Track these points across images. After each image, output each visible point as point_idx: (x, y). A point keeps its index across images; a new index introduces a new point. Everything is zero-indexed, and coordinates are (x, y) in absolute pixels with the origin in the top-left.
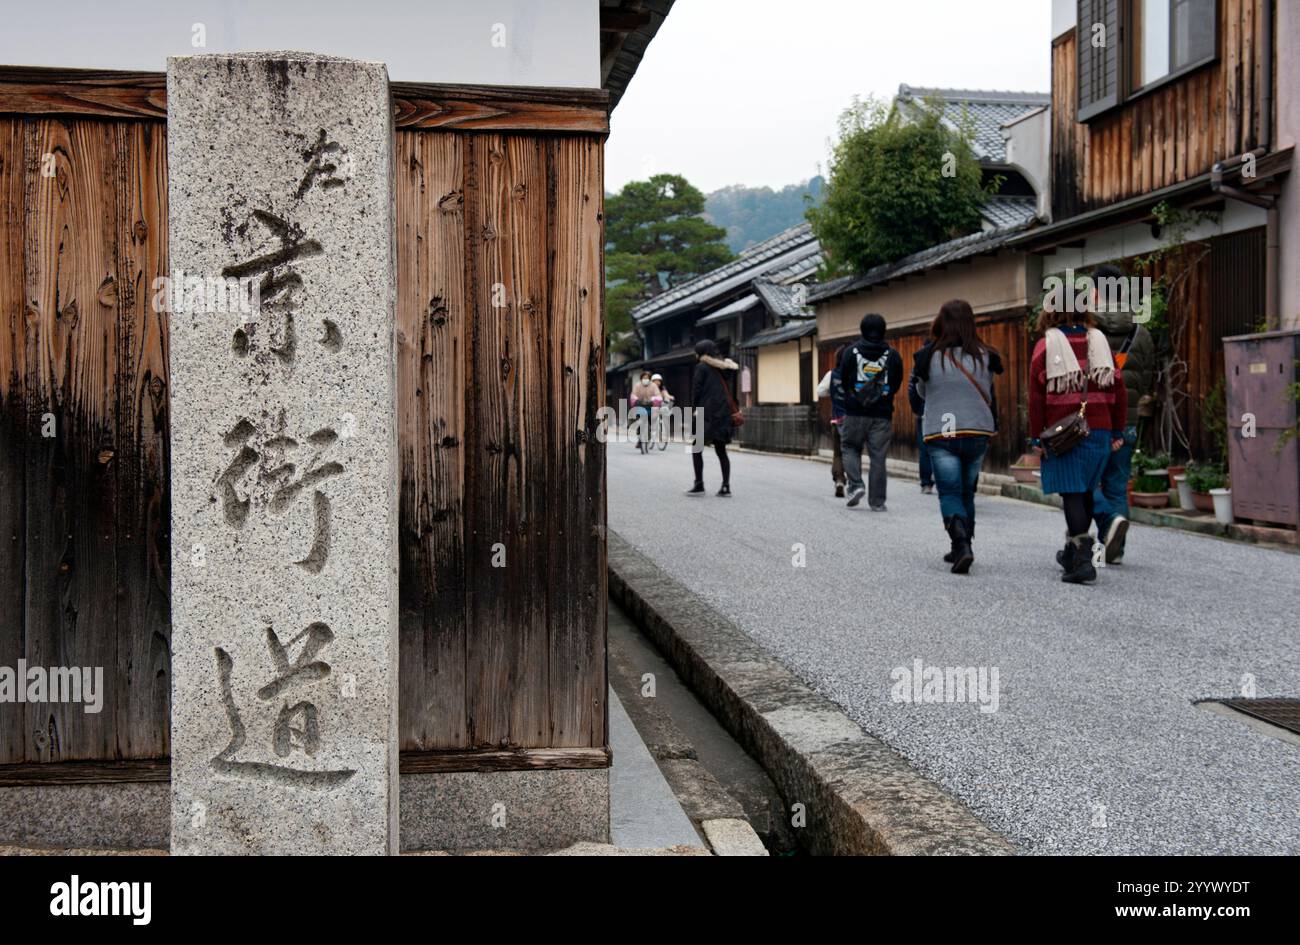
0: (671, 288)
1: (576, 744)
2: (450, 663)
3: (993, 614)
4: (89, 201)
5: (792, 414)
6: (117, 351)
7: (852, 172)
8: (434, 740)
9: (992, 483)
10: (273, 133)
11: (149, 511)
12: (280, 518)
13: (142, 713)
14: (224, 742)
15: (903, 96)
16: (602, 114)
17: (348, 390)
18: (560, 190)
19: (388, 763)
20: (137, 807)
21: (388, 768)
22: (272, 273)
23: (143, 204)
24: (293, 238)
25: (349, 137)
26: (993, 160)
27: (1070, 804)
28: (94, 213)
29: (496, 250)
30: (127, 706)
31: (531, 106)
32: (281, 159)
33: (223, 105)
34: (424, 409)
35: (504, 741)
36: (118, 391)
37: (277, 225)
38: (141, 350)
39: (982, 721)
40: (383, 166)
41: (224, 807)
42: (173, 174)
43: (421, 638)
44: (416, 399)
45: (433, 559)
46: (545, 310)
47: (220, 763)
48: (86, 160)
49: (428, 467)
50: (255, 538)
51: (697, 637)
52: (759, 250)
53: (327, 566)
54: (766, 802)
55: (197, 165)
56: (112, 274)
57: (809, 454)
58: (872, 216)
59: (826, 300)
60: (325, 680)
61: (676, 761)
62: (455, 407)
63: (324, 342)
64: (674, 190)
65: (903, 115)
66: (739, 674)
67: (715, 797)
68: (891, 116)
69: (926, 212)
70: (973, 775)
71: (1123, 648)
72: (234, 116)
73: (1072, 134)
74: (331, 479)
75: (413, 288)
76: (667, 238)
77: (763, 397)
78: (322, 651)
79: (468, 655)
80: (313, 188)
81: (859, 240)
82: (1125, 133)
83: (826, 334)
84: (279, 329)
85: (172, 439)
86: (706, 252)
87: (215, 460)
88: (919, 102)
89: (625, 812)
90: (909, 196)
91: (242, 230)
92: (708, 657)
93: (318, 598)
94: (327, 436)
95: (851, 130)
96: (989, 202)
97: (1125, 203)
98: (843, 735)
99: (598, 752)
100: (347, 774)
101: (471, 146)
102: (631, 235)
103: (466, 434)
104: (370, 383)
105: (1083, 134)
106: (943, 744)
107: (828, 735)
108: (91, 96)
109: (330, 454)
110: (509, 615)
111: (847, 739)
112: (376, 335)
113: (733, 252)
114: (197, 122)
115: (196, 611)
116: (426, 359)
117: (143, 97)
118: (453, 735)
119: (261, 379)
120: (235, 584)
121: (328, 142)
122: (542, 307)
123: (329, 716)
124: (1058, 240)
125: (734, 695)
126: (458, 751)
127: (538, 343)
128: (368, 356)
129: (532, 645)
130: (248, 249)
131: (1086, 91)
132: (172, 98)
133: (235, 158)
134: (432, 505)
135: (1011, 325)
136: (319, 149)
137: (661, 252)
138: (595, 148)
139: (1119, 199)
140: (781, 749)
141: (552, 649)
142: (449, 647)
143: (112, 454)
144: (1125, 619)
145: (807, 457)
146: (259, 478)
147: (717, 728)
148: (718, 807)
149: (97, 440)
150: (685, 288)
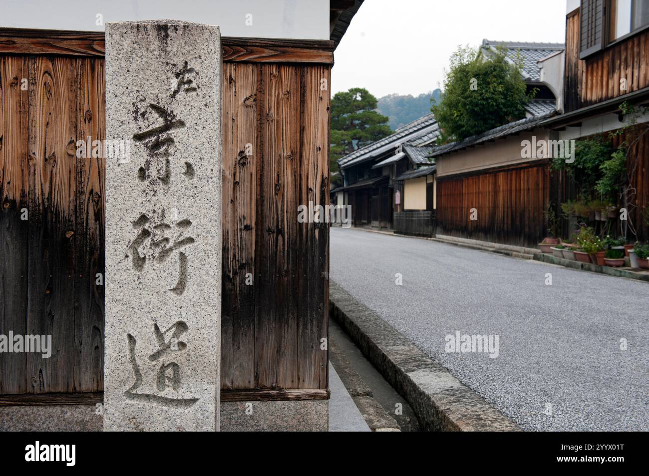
0: (359, 148)
1: (312, 387)
2: (246, 345)
3: (529, 322)
4: (62, 99)
5: (422, 215)
6: (76, 179)
7: (457, 87)
8: (237, 384)
9: (528, 253)
10: (160, 63)
11: (92, 263)
12: (162, 266)
13: (87, 368)
14: (132, 383)
15: (484, 46)
16: (330, 53)
17: (197, 199)
18: (307, 94)
19: (216, 395)
20: (83, 417)
21: (216, 398)
22: (158, 137)
23: (90, 102)
24: (170, 119)
25: (200, 65)
26: (533, 80)
27: (572, 423)
28: (65, 106)
29: (273, 126)
30: (79, 365)
31: (293, 49)
32: (164, 77)
33: (134, 48)
34: (234, 210)
35: (274, 385)
36: (76, 200)
37: (162, 112)
38: (88, 178)
39: (525, 378)
40: (217, 80)
41: (131, 417)
42: (108, 85)
43: (232, 331)
44: (230, 205)
45: (238, 289)
46: (298, 158)
47: (129, 394)
48: (61, 78)
49: (236, 241)
50: (148, 276)
51: (372, 332)
52: (406, 128)
53: (185, 292)
54: (409, 420)
55: (121, 80)
56: (74, 138)
57: (431, 237)
58: (467, 110)
59: (441, 155)
60: (184, 351)
61: (361, 397)
62: (251, 209)
63: (185, 174)
64: (361, 96)
65: (485, 56)
66: (395, 352)
67: (382, 416)
68: (478, 56)
69: (496, 108)
70: (520, 407)
71: (600, 341)
72: (140, 54)
73: (576, 65)
74: (188, 246)
75: (230, 146)
76: (357, 122)
77: (407, 206)
78: (182, 336)
79: (256, 340)
80: (181, 92)
81: (460, 123)
82: (605, 65)
83: (441, 173)
84: (162, 167)
85: (106, 224)
86: (377, 129)
87: (128, 235)
88: (493, 49)
89: (336, 423)
90: (487, 99)
91: (143, 114)
92: (378, 343)
93: (181, 308)
94: (186, 223)
95: (457, 64)
96: (530, 102)
97: (604, 103)
98: (450, 385)
99: (323, 391)
100: (194, 400)
101: (261, 71)
102: (338, 120)
103: (256, 224)
104: (209, 196)
105: (582, 65)
106: (504, 391)
107: (442, 384)
108: (64, 44)
109: (188, 233)
110: (277, 319)
111: (452, 387)
112: (212, 170)
113: (392, 129)
114: (120, 57)
115: (118, 315)
116: (236, 184)
117: (90, 45)
118: (247, 382)
119: (152, 193)
120: (138, 300)
121: (188, 68)
122: (297, 156)
123: (185, 370)
124: (567, 123)
125: (392, 363)
126: (249, 390)
127: (295, 175)
128: (208, 181)
129: (289, 335)
130: (147, 124)
131: (584, 42)
132: (108, 45)
133: (140, 76)
134: (238, 261)
135: (540, 168)
136: (184, 71)
137: (354, 130)
138: (326, 72)
139: (601, 100)
140: (417, 391)
141: (300, 337)
142: (246, 335)
143: (73, 233)
144: (600, 326)
145: (429, 239)
146: (151, 245)
147: (383, 380)
148: (384, 422)
149: (65, 226)
150: (366, 148)
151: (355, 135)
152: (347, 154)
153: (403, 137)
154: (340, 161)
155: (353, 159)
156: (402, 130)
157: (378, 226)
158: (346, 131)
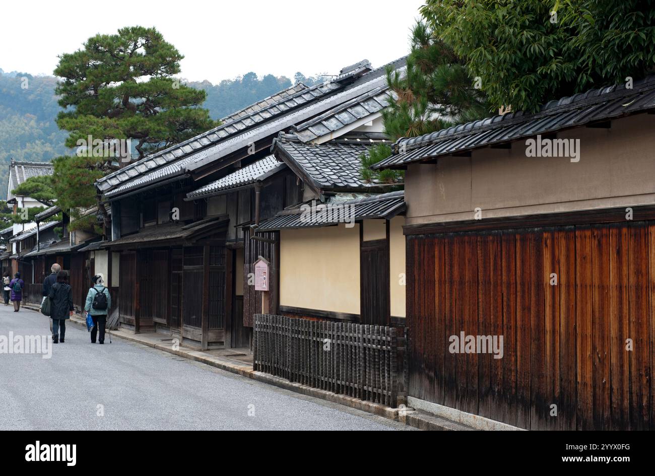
0: (143, 157)
64: (147, 46)
76: (138, 101)
77: (289, 298)
86: (182, 117)
102: (96, 95)
137: (130, 117)
150: (160, 156)
151: (133, 127)
152: (116, 169)
153: (240, 132)
154: (101, 183)
155: (132, 179)
156: (230, 121)
157: (201, 338)
158: (113, 120)
